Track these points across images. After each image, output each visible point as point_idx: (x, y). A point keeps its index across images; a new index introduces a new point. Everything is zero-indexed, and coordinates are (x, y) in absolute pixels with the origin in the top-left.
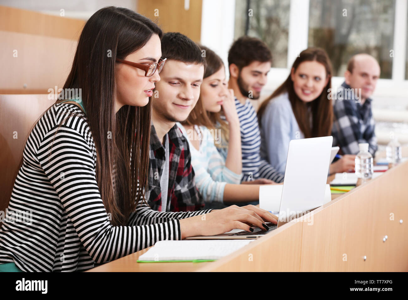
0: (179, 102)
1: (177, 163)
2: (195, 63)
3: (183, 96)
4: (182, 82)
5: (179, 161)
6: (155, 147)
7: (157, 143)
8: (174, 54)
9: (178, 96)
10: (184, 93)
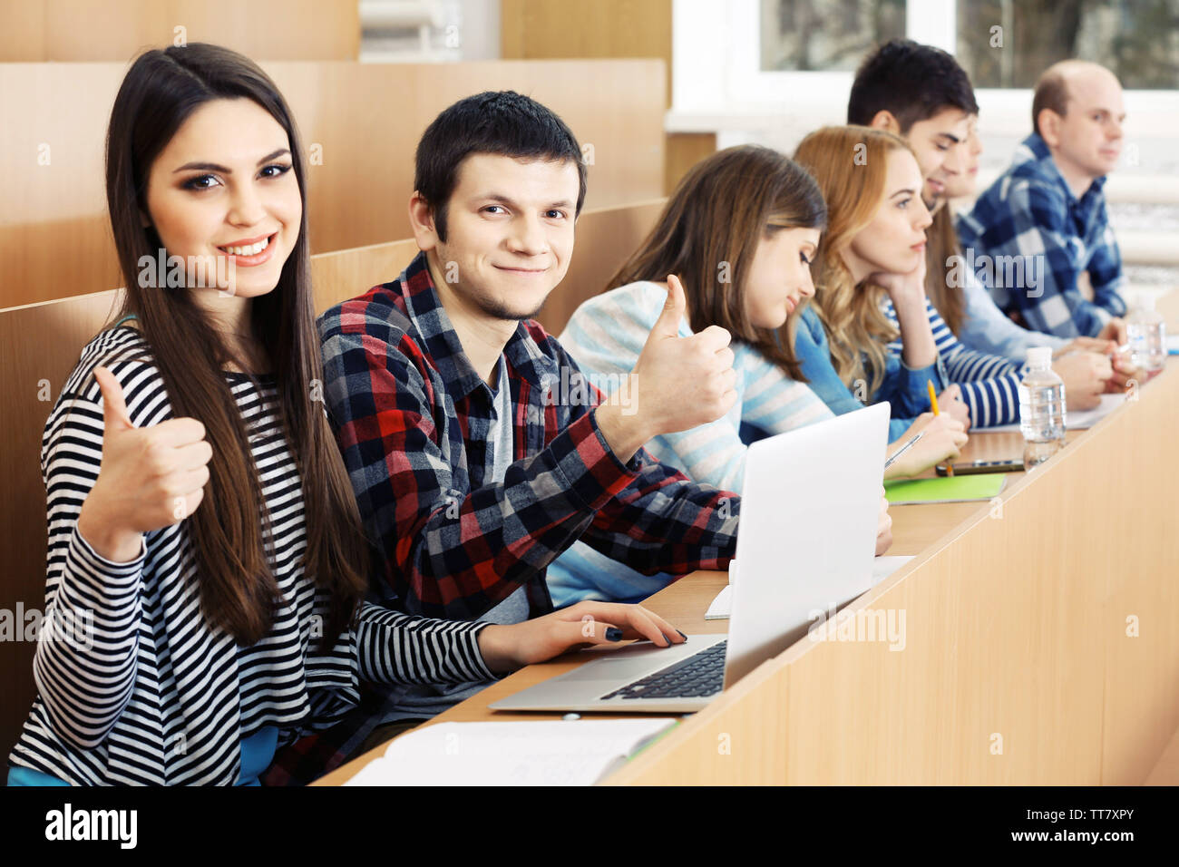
0: (510, 261)
1: (539, 427)
2: (543, 157)
3: (517, 245)
4: (514, 210)
5: (543, 423)
6: (464, 387)
7: (467, 377)
8: (484, 139)
9: (504, 244)
10: (520, 237)
